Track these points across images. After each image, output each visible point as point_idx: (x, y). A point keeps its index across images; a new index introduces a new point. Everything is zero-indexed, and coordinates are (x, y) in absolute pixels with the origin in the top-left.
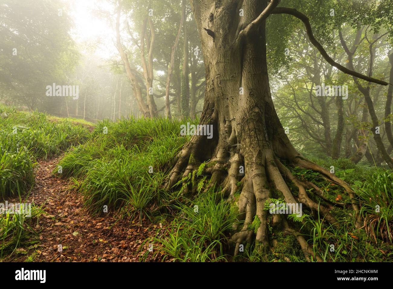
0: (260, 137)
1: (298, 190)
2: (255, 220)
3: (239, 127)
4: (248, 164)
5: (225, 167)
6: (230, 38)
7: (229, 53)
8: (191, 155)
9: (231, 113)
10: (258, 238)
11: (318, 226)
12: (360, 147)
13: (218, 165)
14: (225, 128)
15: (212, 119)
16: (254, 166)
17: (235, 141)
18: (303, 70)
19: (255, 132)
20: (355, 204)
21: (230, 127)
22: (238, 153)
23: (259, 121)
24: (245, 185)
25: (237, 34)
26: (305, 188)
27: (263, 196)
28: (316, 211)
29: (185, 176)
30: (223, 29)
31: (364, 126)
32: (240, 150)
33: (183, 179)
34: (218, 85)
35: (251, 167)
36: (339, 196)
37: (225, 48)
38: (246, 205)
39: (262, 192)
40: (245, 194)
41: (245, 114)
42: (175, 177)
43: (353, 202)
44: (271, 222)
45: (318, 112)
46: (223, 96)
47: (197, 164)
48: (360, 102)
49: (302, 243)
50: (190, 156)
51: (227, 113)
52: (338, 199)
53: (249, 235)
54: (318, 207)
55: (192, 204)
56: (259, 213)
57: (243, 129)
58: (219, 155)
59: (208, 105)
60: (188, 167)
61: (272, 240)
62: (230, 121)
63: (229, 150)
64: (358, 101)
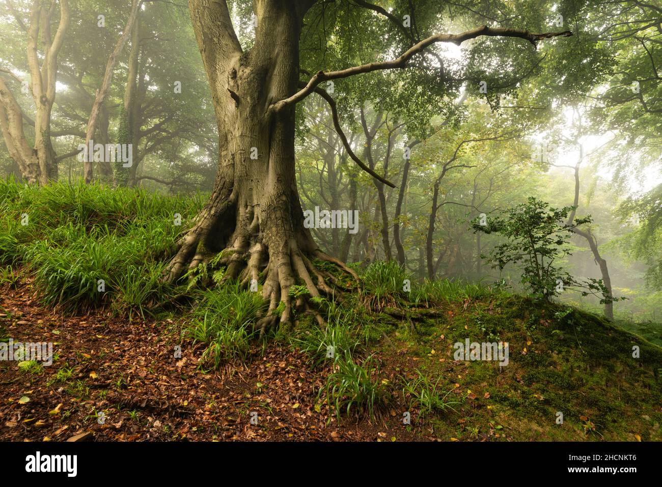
0: (287, 227)
1: (317, 279)
2: (280, 306)
3: (264, 214)
4: (274, 253)
5: (245, 257)
6: (258, 110)
7: (257, 128)
8: (200, 242)
9: (255, 197)
10: (282, 320)
11: (332, 306)
12: (369, 252)
13: (236, 256)
14: (246, 213)
15: (230, 201)
16: (281, 255)
17: (257, 229)
18: (315, 142)
19: (282, 221)
20: (360, 288)
21: (252, 214)
22: (261, 243)
23: (286, 210)
24: (270, 275)
25: (266, 107)
26: (323, 277)
27: (288, 283)
28: (331, 295)
29: (192, 268)
30: (252, 97)
31: (375, 226)
32: (262, 239)
33: (190, 272)
34: (241, 162)
35: (277, 256)
36: (349, 282)
37: (252, 120)
38: (271, 293)
39: (287, 280)
40: (271, 283)
41: (272, 201)
42: (179, 269)
43: (359, 286)
44: (295, 305)
45: (327, 202)
46: (246, 177)
47: (207, 254)
48: (374, 196)
49: (320, 319)
50: (198, 244)
51: (251, 196)
52: (348, 285)
53: (274, 319)
54: (333, 292)
55: (205, 298)
56: (284, 298)
57: (268, 217)
58: (237, 245)
59: (224, 184)
60: (196, 257)
61: (295, 321)
62: (253, 207)
63: (249, 239)
64: (373, 195)
